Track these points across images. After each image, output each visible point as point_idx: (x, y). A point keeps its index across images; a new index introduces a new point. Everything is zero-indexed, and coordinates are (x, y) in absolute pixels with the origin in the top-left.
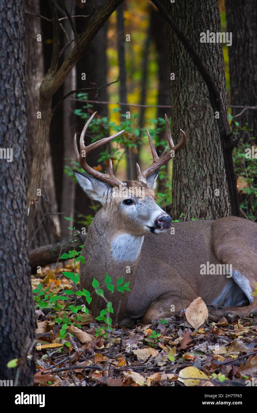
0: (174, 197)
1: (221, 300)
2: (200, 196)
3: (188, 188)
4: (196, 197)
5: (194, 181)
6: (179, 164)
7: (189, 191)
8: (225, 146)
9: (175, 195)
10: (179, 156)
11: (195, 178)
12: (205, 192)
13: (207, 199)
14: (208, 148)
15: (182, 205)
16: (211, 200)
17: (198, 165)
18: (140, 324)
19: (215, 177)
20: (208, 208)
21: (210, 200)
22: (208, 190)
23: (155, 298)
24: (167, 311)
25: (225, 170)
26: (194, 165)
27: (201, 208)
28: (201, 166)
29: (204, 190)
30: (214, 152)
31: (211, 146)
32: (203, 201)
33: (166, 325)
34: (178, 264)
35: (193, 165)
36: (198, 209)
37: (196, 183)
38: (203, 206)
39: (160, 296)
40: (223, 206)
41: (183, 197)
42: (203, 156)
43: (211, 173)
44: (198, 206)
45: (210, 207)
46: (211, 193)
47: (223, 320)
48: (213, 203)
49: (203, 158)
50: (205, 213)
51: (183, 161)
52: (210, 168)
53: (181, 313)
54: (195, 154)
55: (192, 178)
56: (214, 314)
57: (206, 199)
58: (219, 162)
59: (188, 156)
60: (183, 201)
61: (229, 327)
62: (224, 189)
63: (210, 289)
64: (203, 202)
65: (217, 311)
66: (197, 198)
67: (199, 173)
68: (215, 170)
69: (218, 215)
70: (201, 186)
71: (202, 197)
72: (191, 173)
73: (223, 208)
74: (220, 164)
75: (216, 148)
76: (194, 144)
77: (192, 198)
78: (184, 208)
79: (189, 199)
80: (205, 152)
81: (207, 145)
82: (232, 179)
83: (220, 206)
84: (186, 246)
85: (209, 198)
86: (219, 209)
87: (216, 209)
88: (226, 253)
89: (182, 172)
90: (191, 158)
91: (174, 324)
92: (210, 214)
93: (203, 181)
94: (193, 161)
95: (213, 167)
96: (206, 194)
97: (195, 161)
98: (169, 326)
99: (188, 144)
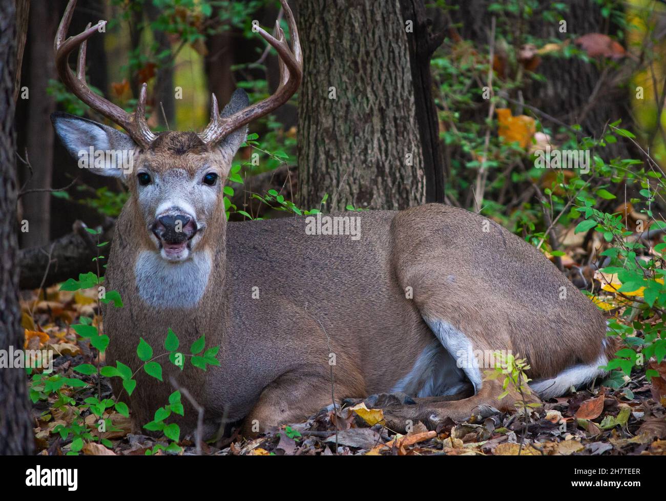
0: (301, 157)
1: (410, 383)
2: (360, 154)
3: (333, 137)
4: (349, 157)
5: (346, 123)
6: (314, 86)
7: (334, 144)
8: (415, 48)
9: (303, 152)
10: (314, 67)
11: (349, 117)
12: (369, 145)
13: (373, 161)
14: (375, 52)
15: (320, 175)
16: (383, 163)
17: (355, 87)
18: (239, 436)
19: (390, 113)
20: (375, 182)
21: (381, 163)
22: (376, 142)
23: (270, 381)
24: (298, 408)
25: (412, 99)
26: (347, 88)
27: (361, 180)
28: (361, 89)
29: (367, 142)
30: (389, 61)
31: (383, 46)
32: (364, 166)
33: (297, 440)
34: (319, 305)
35: (344, 87)
36: (355, 183)
37: (350, 128)
38: (365, 176)
39: (281, 376)
40: (409, 177)
41: (323, 157)
42: (365, 69)
43: (383, 105)
44: (355, 176)
45: (380, 179)
46: (383, 148)
47: (418, 427)
48: (387, 170)
49: (365, 74)
50: (368, 191)
51: (322, 78)
52: (381, 94)
53: (329, 414)
54: (348, 64)
55: (341, 117)
56: (398, 415)
57: (371, 161)
58: (399, 82)
59: (333, 68)
60: (322, 164)
61: (431, 442)
62: (409, 140)
63: (388, 360)
64: (364, 169)
65: (405, 409)
66: (351, 160)
67: (358, 106)
68: (390, 100)
69: (397, 196)
70: (361, 134)
71: (362, 157)
72: (339, 105)
73: (408, 182)
74: (403, 86)
75: (393, 52)
76: (346, 43)
77: (341, 159)
78: (324, 180)
79: (334, 161)
80: (370, 59)
81: (373, 44)
82: (429, 119)
83: (402, 177)
84: (337, 268)
85: (378, 160)
86: (399, 183)
87: (394, 183)
88: (423, 282)
89: (319, 103)
90: (339, 72)
91: (314, 438)
92: (379, 194)
93: (366, 122)
94: (343, 80)
95: (386, 93)
96: (372, 150)
97: (349, 79)
98: (302, 443)
99: (334, 43)
